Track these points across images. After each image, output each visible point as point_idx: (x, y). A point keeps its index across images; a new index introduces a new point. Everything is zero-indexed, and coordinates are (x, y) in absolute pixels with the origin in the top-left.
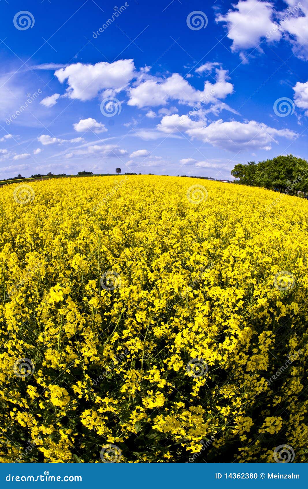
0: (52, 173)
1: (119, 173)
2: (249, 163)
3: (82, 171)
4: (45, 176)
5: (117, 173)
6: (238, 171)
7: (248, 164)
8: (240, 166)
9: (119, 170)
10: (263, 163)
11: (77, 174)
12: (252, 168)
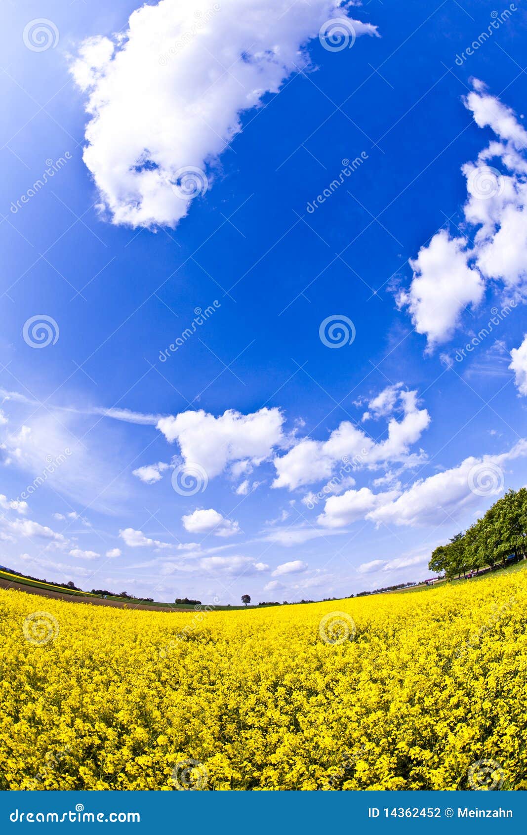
0: (128, 594)
1: (248, 604)
2: (451, 540)
3: (182, 598)
4: (117, 595)
5: (244, 604)
6: (440, 559)
7: (451, 542)
8: (440, 551)
9: (247, 599)
10: (473, 529)
11: (173, 601)
12: (458, 546)
